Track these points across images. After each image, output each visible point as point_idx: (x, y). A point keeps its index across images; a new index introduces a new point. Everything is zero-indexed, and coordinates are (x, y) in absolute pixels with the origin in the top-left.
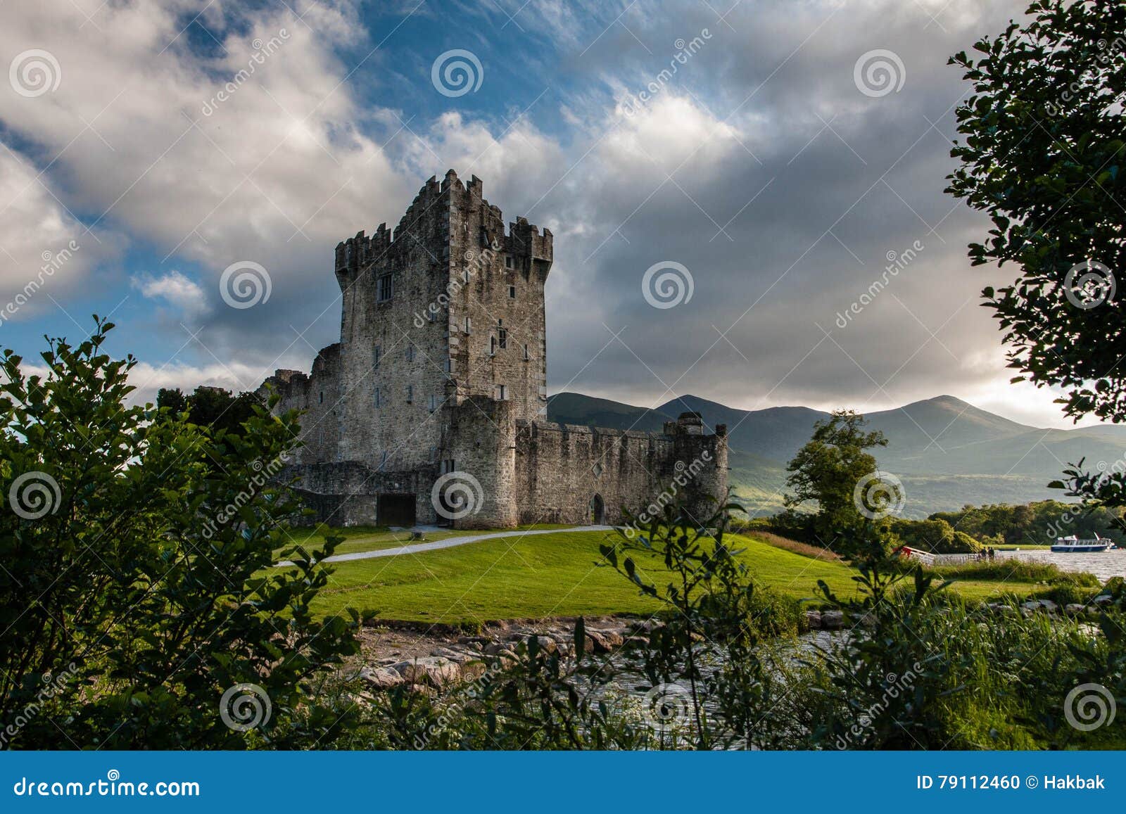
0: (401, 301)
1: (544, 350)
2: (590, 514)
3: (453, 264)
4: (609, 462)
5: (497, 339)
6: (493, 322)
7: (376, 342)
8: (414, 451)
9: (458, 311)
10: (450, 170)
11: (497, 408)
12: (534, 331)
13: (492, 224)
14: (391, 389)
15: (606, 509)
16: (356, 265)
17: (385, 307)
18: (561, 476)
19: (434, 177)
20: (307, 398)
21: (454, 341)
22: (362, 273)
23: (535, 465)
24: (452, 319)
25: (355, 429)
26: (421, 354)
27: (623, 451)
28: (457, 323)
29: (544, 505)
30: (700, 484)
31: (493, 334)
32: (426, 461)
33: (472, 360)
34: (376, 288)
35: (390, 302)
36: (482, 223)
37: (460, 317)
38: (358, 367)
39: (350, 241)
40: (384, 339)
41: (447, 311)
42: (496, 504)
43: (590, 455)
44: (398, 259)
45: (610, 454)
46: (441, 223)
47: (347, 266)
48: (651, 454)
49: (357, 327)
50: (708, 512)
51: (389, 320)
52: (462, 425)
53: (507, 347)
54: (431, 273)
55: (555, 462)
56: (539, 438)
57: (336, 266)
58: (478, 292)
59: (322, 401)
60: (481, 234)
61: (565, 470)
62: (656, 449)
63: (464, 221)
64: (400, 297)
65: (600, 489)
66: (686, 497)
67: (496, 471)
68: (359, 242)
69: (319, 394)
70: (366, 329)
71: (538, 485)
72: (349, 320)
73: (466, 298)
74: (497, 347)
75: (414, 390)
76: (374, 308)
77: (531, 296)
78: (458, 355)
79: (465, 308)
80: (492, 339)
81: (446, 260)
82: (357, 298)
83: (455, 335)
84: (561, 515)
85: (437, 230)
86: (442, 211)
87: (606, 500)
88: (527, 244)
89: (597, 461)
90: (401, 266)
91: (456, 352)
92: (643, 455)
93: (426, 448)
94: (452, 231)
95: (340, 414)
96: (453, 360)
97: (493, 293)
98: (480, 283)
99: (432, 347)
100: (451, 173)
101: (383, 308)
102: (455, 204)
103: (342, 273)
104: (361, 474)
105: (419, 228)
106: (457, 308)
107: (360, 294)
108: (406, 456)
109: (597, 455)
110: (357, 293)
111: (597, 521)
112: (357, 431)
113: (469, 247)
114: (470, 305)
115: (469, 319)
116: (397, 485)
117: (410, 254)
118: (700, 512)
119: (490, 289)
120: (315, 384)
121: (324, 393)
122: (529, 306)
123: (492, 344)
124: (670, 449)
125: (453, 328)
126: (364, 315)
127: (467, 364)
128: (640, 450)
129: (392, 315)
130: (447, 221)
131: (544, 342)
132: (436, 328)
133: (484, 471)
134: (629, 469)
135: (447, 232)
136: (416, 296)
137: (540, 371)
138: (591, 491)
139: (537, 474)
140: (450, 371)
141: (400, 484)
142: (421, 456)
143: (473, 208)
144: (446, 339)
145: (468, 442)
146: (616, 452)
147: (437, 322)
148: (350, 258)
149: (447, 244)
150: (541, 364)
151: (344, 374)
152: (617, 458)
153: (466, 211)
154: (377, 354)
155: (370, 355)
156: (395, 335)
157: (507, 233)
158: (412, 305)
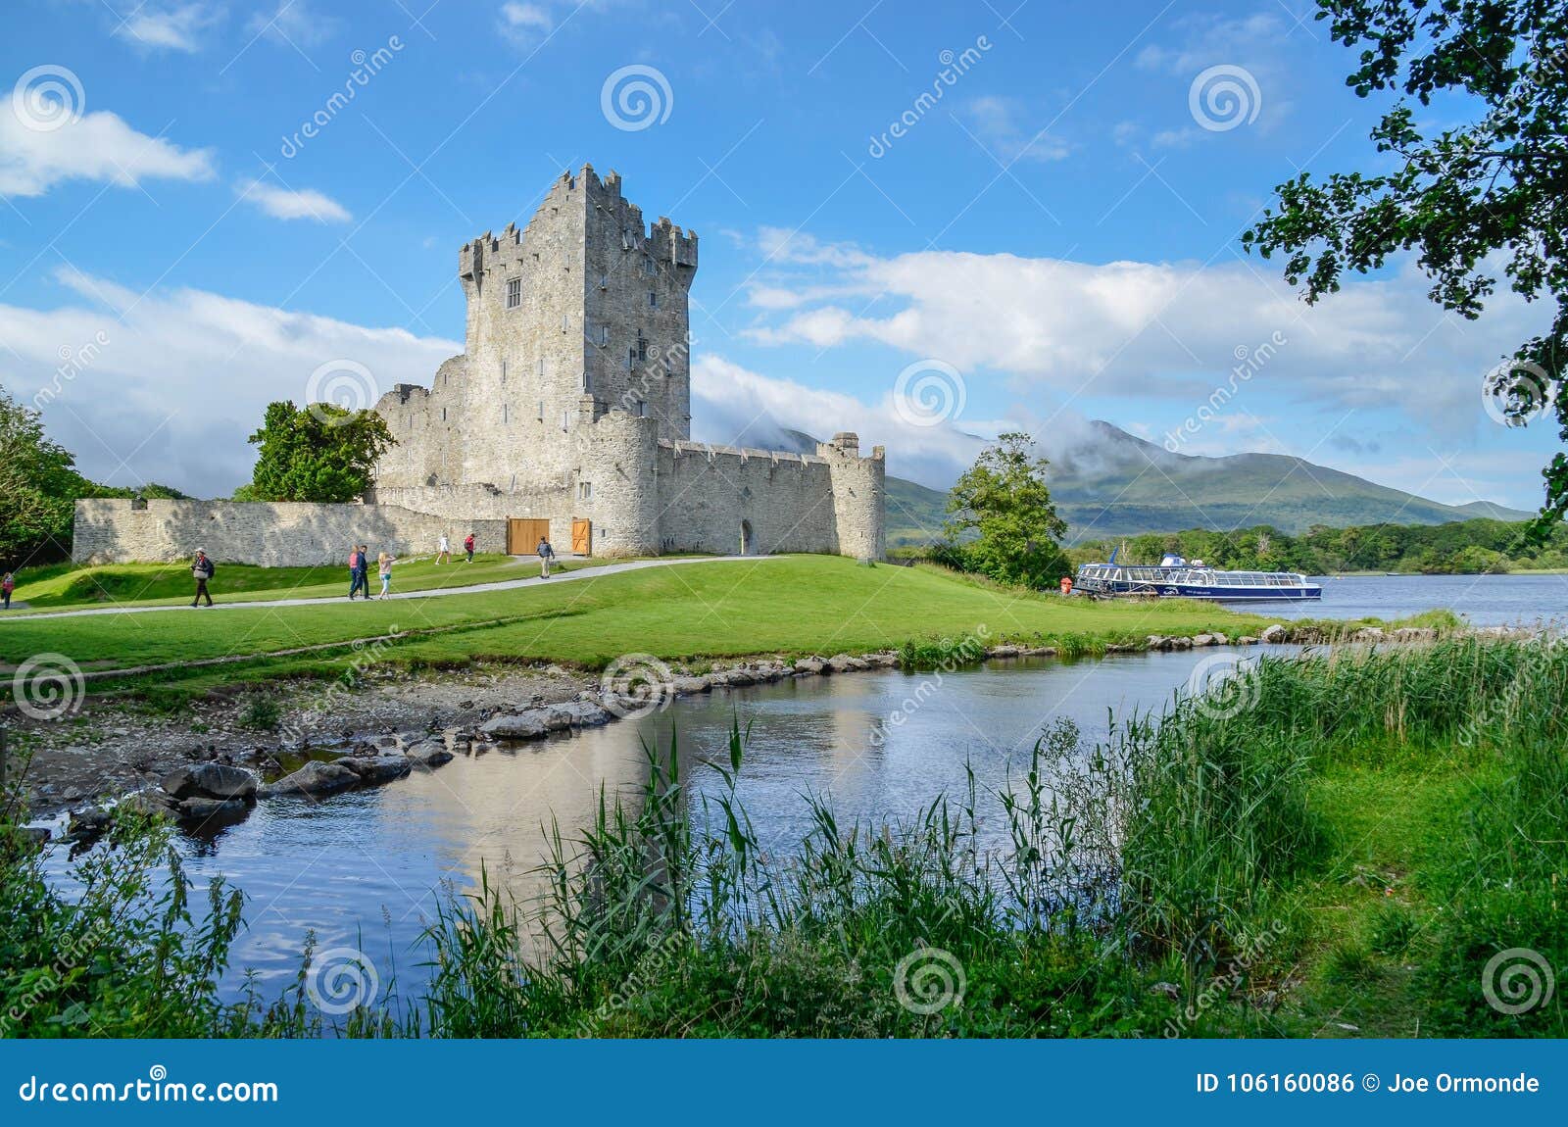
0: (531, 308)
1: (688, 363)
2: (738, 542)
4: (758, 487)
5: (637, 350)
6: (632, 332)
7: (503, 354)
8: (545, 474)
9: (593, 320)
13: (632, 225)
14: (520, 405)
15: (755, 536)
16: (482, 269)
17: (514, 315)
18: (707, 501)
20: (429, 415)
22: (487, 278)
23: (679, 488)
25: (481, 449)
26: (553, 367)
27: (773, 475)
28: (593, 334)
29: (689, 532)
31: (632, 345)
32: (559, 484)
33: (609, 374)
34: (504, 294)
35: (519, 310)
36: (621, 224)
37: (596, 326)
38: (484, 381)
40: (513, 351)
41: (581, 320)
43: (739, 479)
44: (527, 262)
45: (760, 477)
46: (575, 223)
47: (472, 269)
48: (804, 478)
49: (482, 337)
51: (517, 329)
52: (599, 445)
53: (647, 360)
54: (564, 278)
55: (701, 485)
56: (683, 460)
58: (616, 299)
59: (445, 418)
60: (620, 234)
61: (710, 494)
62: (809, 471)
63: (601, 221)
64: (530, 304)
65: (748, 515)
68: (485, 243)
69: (442, 410)
70: (493, 339)
71: (682, 511)
72: (473, 330)
73: (602, 306)
74: (636, 359)
75: (545, 406)
76: (501, 317)
77: (676, 303)
78: (595, 368)
79: (602, 317)
80: (631, 350)
81: (581, 263)
83: (590, 345)
84: (706, 544)
85: (571, 230)
86: (577, 209)
87: (755, 527)
89: (745, 485)
90: (531, 270)
93: (559, 470)
95: (465, 432)
96: (589, 374)
97: (632, 301)
98: (619, 289)
99: (565, 359)
101: (511, 317)
102: (592, 202)
103: (466, 279)
104: (489, 498)
105: (551, 228)
106: (592, 316)
107: (486, 301)
109: (746, 478)
110: (483, 299)
112: (483, 451)
113: (606, 249)
114: (607, 313)
115: (606, 329)
116: (528, 510)
117: (541, 256)
119: (629, 296)
120: (438, 400)
121: (448, 409)
122: (671, 314)
123: (631, 357)
125: (587, 339)
126: (491, 325)
127: (604, 378)
128: (791, 474)
129: (522, 325)
132: (568, 338)
134: (781, 494)
136: (548, 303)
137: (683, 386)
138: (738, 517)
139: (681, 499)
140: (584, 386)
141: (532, 509)
142: (553, 478)
143: (611, 207)
144: (581, 351)
145: (606, 463)
147: (571, 331)
148: (476, 262)
150: (684, 378)
151: (469, 389)
152: (767, 481)
153: (603, 211)
154: (504, 367)
155: (497, 368)
156: (525, 346)
157: (648, 235)
158: (543, 313)
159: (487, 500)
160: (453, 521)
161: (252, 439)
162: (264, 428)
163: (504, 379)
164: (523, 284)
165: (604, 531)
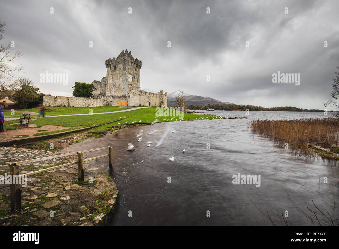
2: (149, 105)
3: (127, 65)
5: (133, 77)
7: (113, 77)
8: (120, 94)
12: (139, 77)
13: (133, 59)
14: (116, 84)
16: (109, 64)
18: (145, 99)
19: (123, 50)
20: (100, 85)
25: (109, 91)
27: (153, 96)
29: (142, 103)
30: (163, 101)
34: (113, 68)
35: (116, 70)
38: (110, 81)
41: (126, 72)
42: (137, 103)
50: (164, 105)
51: (115, 73)
53: (135, 79)
54: (123, 66)
56: (142, 93)
57: (106, 64)
59: (103, 86)
63: (128, 58)
66: (161, 103)
68: (110, 60)
72: (108, 73)
73: (129, 71)
77: (138, 71)
84: (145, 105)
85: (124, 59)
87: (151, 103)
88: (138, 63)
89: (150, 97)
92: (156, 96)
95: (107, 88)
97: (133, 70)
98: (131, 68)
99: (123, 78)
100: (127, 50)
102: (127, 55)
105: (121, 59)
110: (109, 69)
113: (129, 62)
117: (119, 63)
120: (102, 83)
125: (127, 75)
126: (111, 72)
132: (124, 75)
133: (135, 98)
143: (130, 56)
149: (126, 61)
151: (107, 81)
156: (117, 76)
157: (135, 61)
158: (120, 71)
159: (112, 98)
160: (109, 101)
161: (72, 87)
162: (75, 86)
163: (113, 80)
164: (116, 66)
165: (132, 103)
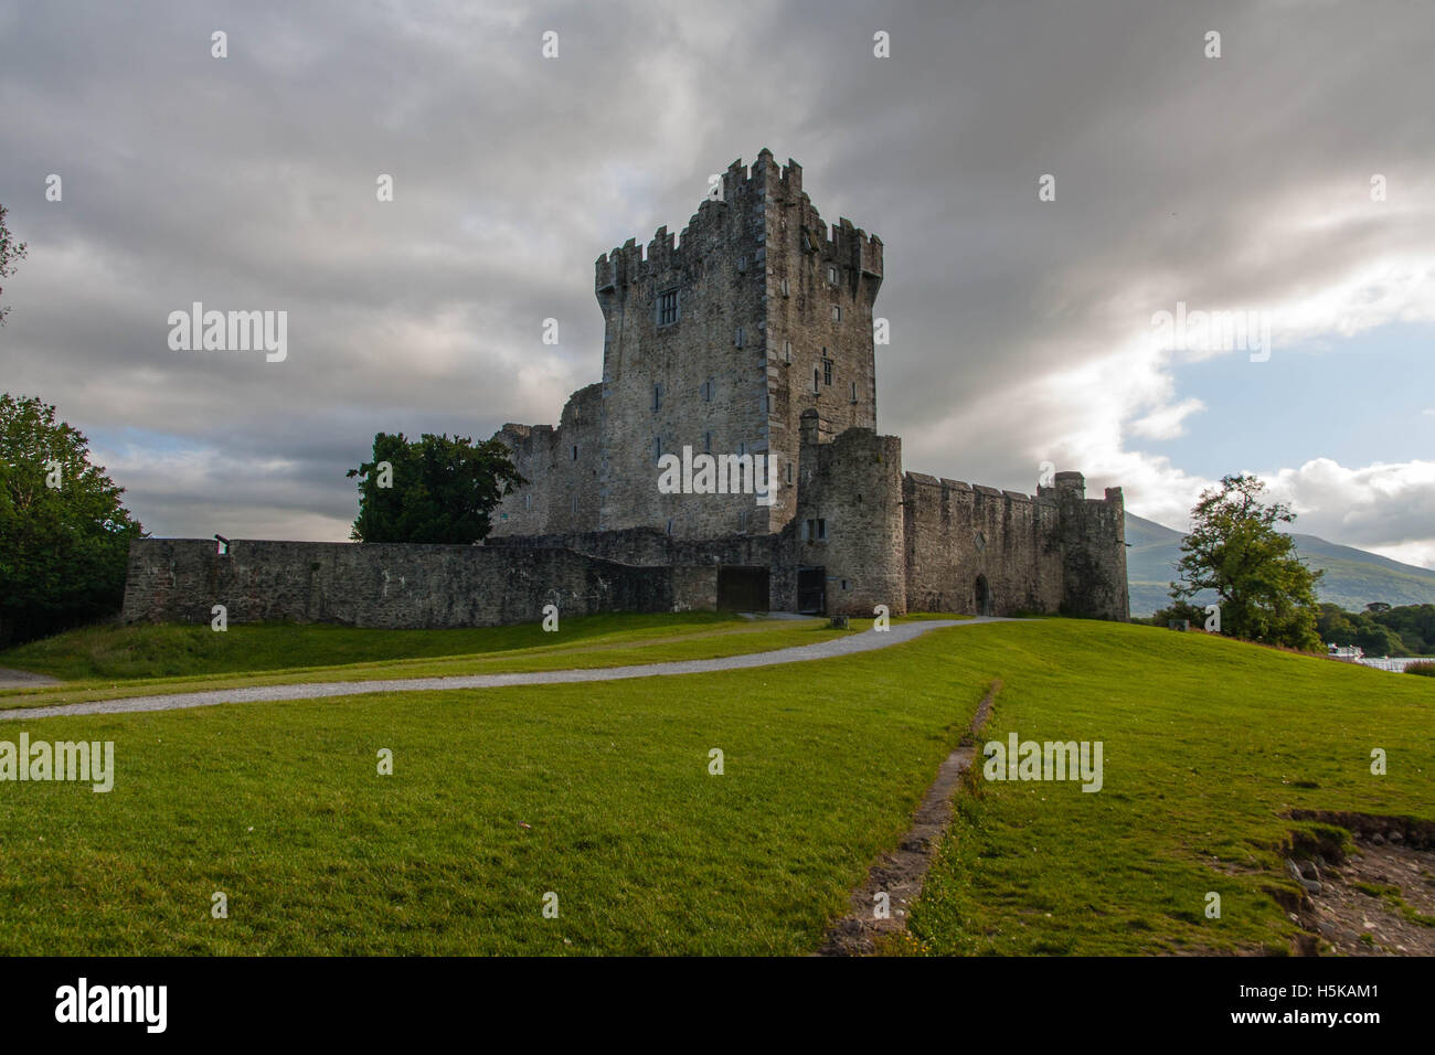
0: (692, 324)
1: (874, 390)
2: (974, 602)
3: (770, 271)
4: (992, 531)
5: (822, 371)
6: (817, 351)
7: (655, 379)
8: (714, 518)
9: (776, 333)
10: (765, 150)
11: (883, 446)
12: (862, 366)
13: (814, 225)
14: (678, 438)
15: (990, 593)
16: (625, 282)
17: (669, 332)
18: (941, 547)
19: (739, 161)
20: (554, 454)
21: (773, 372)
22: (633, 292)
23: (913, 532)
24: (771, 343)
25: (626, 491)
26: (722, 393)
27: (1007, 517)
28: (776, 349)
29: (924, 587)
30: (1097, 564)
31: (818, 366)
32: (734, 531)
33: (794, 397)
34: (654, 309)
35: (677, 326)
36: (803, 222)
37: (779, 340)
38: (630, 412)
39: (616, 252)
40: (668, 374)
41: (763, 332)
42: (886, 582)
43: (973, 522)
44: (686, 270)
45: (994, 521)
46: (752, 219)
47: (613, 282)
48: (1036, 522)
49: (626, 360)
50: (1108, 601)
51: (674, 348)
52: (836, 470)
53: (833, 383)
54: (738, 285)
55: (934, 528)
56: (917, 495)
57: (597, 284)
58: (799, 310)
59: (575, 458)
60: (802, 234)
61: (944, 539)
62: (1041, 516)
63: (782, 216)
64: (692, 318)
65: (983, 567)
66: (1077, 581)
67: (884, 536)
68: (629, 253)
69: (571, 449)
70: (640, 362)
71: (917, 560)
72: (615, 353)
73: (785, 316)
74: (821, 383)
75: (713, 438)
76: (652, 335)
77: (858, 321)
78: (778, 390)
79: (785, 331)
80: (816, 372)
81: (760, 265)
82: (626, 324)
83: (773, 363)
84: (942, 602)
85: (746, 228)
86: (752, 202)
87: (991, 583)
88: (853, 253)
89: (979, 529)
90: (691, 278)
91: (775, 386)
92: (1028, 525)
93: (733, 514)
94: (769, 229)
95: (603, 472)
96: (772, 397)
97: (816, 313)
98: (801, 298)
99: (740, 380)
100: (765, 154)
101: (666, 334)
102: (771, 193)
103: (605, 294)
104: (661, 544)
105: (719, 227)
106: (775, 329)
107: (629, 319)
108: (703, 524)
109: (980, 521)
110: (626, 317)
111: (981, 611)
112: (628, 494)
113: (788, 250)
114: (790, 326)
115: (790, 345)
116: (716, 558)
117: (705, 262)
118: (1097, 602)
119: (812, 307)
120: (566, 436)
121: (579, 447)
122: (855, 332)
123: (816, 379)
124: (1055, 518)
125: (771, 355)
126: (637, 346)
127: (788, 402)
128: (1024, 518)
129: (680, 343)
130: (762, 215)
131: (873, 380)
132: (746, 355)
133: (868, 535)
134: (1014, 542)
135: (761, 229)
136: (715, 315)
137: (870, 417)
138: (974, 570)
139: (916, 545)
140: (768, 411)
141: (723, 557)
142: (725, 524)
143: (792, 201)
144: (763, 369)
145: (845, 494)
146: (1000, 518)
147: (748, 347)
148: (618, 272)
149: (762, 244)
150: (870, 408)
151: (608, 420)
152: (1001, 526)
153: (784, 205)
154: (657, 393)
155: (647, 395)
156: (685, 367)
157: (830, 238)
158: (709, 327)
161: (348, 470)
163: (657, 407)
164: (681, 295)
165: (844, 582)
